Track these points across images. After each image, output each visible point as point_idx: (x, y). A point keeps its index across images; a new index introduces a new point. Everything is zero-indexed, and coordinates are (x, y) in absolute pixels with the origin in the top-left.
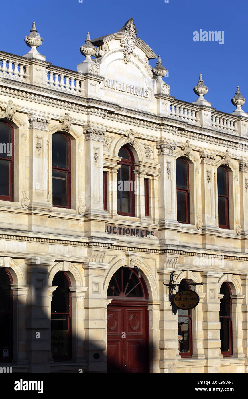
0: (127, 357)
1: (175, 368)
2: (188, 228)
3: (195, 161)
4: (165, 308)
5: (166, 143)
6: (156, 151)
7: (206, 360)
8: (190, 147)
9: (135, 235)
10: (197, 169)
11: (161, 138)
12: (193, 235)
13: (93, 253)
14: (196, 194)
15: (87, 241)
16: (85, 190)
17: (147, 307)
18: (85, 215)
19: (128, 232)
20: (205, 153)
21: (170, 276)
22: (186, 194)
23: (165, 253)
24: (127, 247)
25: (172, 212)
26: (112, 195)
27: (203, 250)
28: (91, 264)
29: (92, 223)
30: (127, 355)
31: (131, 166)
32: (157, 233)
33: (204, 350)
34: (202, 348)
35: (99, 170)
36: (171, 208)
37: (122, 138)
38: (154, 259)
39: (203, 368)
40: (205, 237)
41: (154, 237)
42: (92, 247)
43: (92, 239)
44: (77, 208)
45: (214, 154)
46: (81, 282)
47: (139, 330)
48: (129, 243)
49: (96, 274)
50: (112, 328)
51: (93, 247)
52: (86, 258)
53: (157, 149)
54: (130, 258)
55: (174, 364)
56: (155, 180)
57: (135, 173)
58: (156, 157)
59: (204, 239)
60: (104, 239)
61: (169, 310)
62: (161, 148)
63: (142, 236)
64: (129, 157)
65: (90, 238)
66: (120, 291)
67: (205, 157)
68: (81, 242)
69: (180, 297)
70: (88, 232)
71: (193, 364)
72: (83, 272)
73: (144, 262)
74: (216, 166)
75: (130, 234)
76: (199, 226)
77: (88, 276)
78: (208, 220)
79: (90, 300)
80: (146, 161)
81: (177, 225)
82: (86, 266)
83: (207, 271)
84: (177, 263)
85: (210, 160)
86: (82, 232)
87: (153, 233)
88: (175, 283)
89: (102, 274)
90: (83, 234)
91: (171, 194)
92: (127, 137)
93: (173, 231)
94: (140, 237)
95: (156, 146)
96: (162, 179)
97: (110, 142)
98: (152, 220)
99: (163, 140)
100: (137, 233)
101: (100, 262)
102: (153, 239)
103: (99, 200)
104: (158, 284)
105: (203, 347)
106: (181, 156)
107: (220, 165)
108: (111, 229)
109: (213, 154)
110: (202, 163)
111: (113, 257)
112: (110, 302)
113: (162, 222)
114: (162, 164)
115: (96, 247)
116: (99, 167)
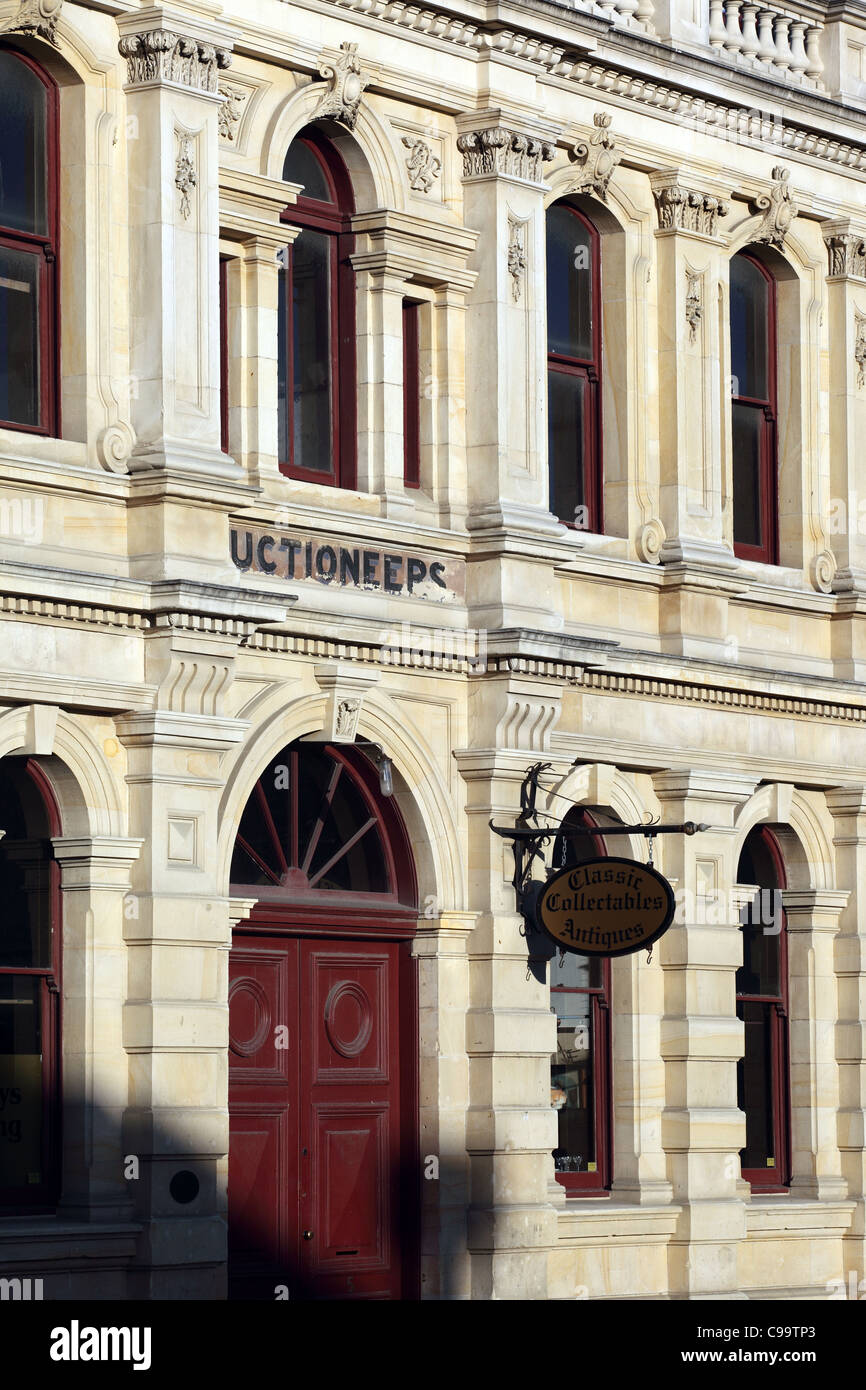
0: (316, 1193)
1: (541, 1249)
2: (599, 555)
3: (633, 219)
4: (498, 948)
5: (508, 120)
6: (455, 162)
7: (680, 1209)
8: (612, 147)
9: (361, 579)
10: (641, 259)
11: (484, 96)
12: (621, 592)
13: (175, 663)
14: (637, 388)
15: (146, 602)
16: (127, 344)
17: (405, 945)
18: (129, 473)
19: (327, 563)
20: (680, 180)
21: (518, 787)
22: (584, 383)
23: (499, 672)
24: (327, 640)
25: (533, 469)
26: (253, 374)
27: (671, 662)
28: (164, 721)
29: (170, 512)
30: (316, 1184)
31: (336, 234)
32: (459, 573)
33: (669, 1163)
34: (659, 1149)
35: (199, 249)
36: (528, 452)
37: (301, 86)
38: (446, 704)
39: (665, 1247)
40: (679, 597)
41: (447, 594)
42: (167, 633)
43: (176, 593)
44: (92, 436)
45: (719, 190)
46: (113, 813)
47: (367, 1057)
48: (338, 620)
49: (185, 773)
50: (249, 1048)
51: (176, 632)
52: (137, 691)
53: (462, 151)
54: (341, 694)
55: (536, 1229)
56: (450, 311)
57: (355, 267)
58: (456, 190)
59: (669, 609)
60: (231, 595)
61: (513, 957)
62: (481, 146)
63: (392, 586)
64: (324, 189)
65: (164, 589)
66: (282, 857)
67: (679, 202)
68: (117, 610)
69: (571, 895)
70: (145, 559)
71: (622, 1226)
72: (123, 760)
73: (400, 718)
74: (726, 246)
75: (338, 574)
76: (651, 542)
77: (149, 781)
78: (691, 516)
79: (155, 901)
80: (411, 208)
81: (555, 535)
82: (139, 729)
83: (685, 767)
84: (552, 724)
85: (704, 216)
86: (116, 558)
87: (441, 574)
88: (543, 825)
89: (211, 775)
90: (124, 569)
91: (527, 381)
92: (325, 84)
93: (535, 567)
94: (380, 589)
95: (455, 137)
96: (484, 306)
97: (244, 103)
98: (438, 510)
99: (493, 104)
100: (369, 570)
101: (202, 713)
102: (440, 604)
103: (200, 397)
104: (463, 824)
105: (663, 1143)
106: (569, 192)
107: (741, 244)
108: (251, 551)
109: (718, 185)
110: (666, 231)
111: (259, 687)
112: (247, 915)
113: (483, 517)
114: (488, 229)
115: (190, 634)
116: (199, 233)
